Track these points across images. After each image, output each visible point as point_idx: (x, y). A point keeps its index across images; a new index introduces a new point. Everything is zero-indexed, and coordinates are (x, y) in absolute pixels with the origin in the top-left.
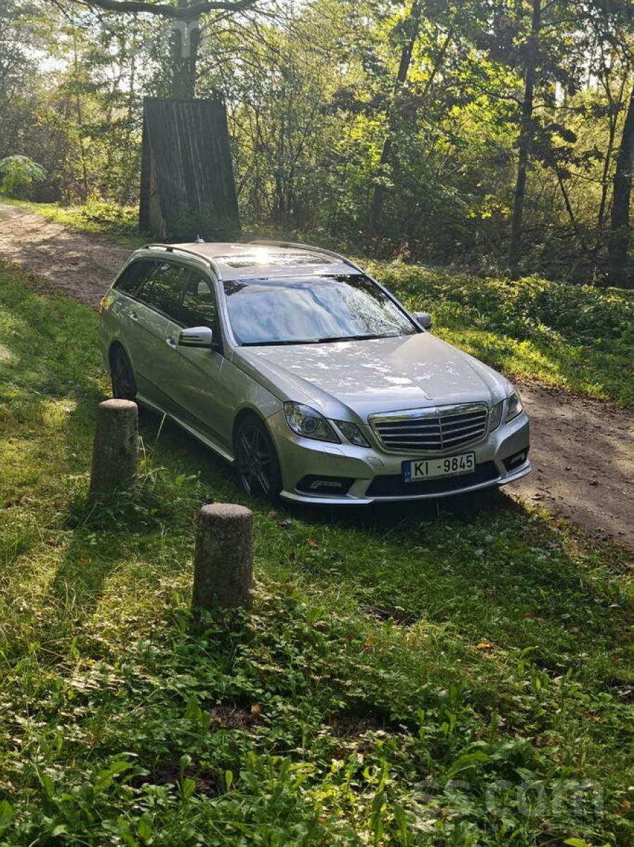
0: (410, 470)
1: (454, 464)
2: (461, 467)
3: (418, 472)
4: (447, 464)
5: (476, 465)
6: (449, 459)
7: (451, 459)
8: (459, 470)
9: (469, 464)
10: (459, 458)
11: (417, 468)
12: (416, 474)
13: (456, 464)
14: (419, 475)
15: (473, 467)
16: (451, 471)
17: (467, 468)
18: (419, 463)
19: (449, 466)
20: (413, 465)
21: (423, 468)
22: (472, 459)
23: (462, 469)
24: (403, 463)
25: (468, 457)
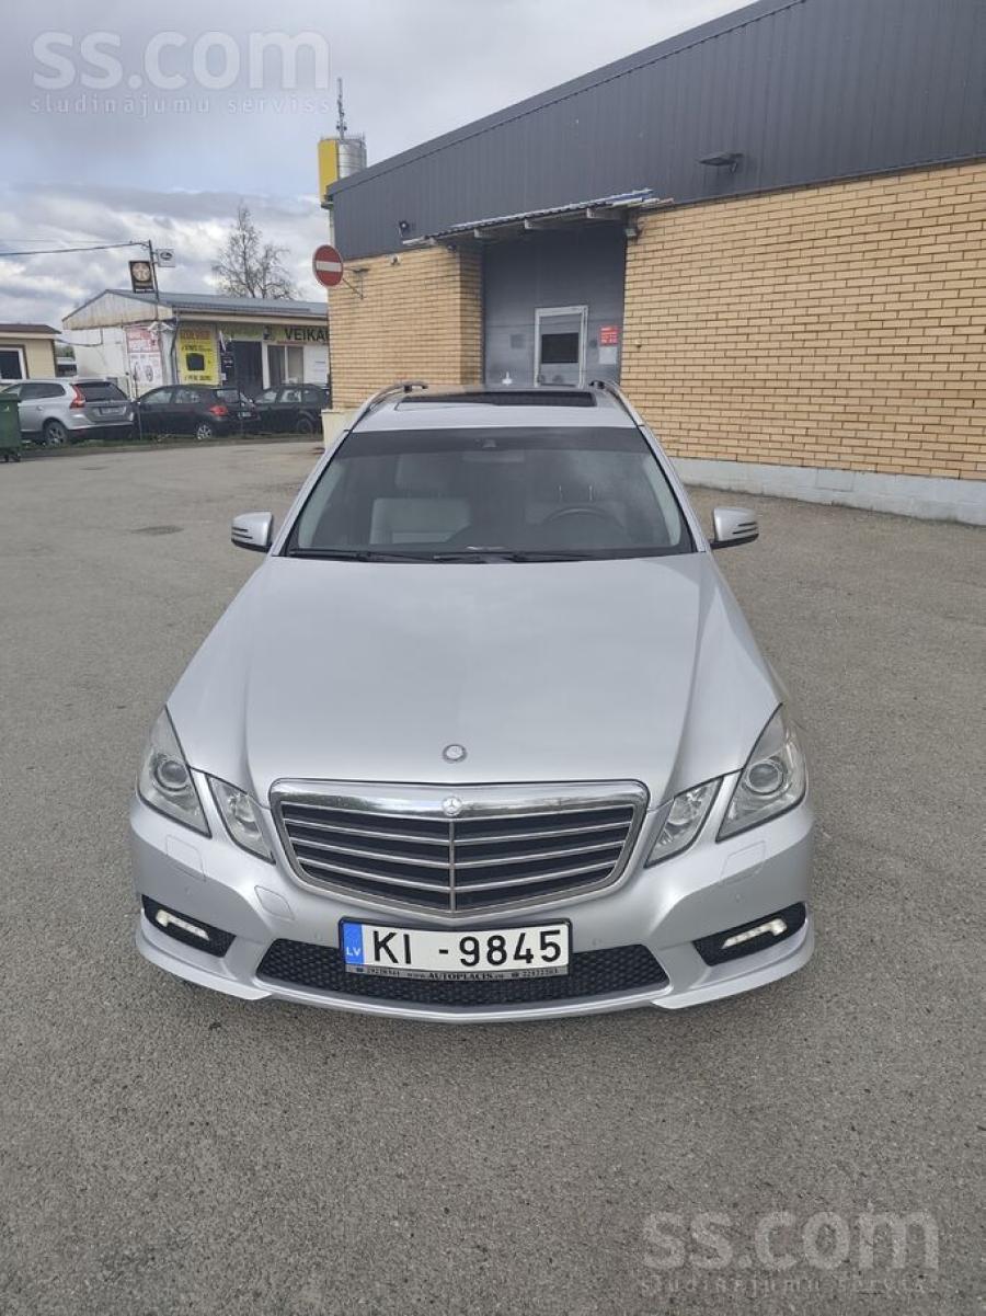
0: (360, 945)
1: (492, 949)
2: (517, 957)
3: (382, 951)
4: (469, 946)
5: (572, 955)
6: (478, 935)
7: (483, 937)
8: (511, 964)
9: (550, 952)
10: (511, 937)
11: (380, 945)
12: (377, 958)
13: (501, 949)
14: (385, 961)
15: (563, 960)
16: (483, 966)
17: (538, 963)
18: (383, 932)
19: (476, 952)
20: (367, 931)
21: (396, 945)
22: (562, 940)
23: (522, 964)
24: (343, 922)
25: (543, 935)
